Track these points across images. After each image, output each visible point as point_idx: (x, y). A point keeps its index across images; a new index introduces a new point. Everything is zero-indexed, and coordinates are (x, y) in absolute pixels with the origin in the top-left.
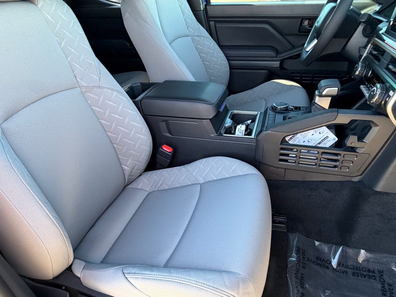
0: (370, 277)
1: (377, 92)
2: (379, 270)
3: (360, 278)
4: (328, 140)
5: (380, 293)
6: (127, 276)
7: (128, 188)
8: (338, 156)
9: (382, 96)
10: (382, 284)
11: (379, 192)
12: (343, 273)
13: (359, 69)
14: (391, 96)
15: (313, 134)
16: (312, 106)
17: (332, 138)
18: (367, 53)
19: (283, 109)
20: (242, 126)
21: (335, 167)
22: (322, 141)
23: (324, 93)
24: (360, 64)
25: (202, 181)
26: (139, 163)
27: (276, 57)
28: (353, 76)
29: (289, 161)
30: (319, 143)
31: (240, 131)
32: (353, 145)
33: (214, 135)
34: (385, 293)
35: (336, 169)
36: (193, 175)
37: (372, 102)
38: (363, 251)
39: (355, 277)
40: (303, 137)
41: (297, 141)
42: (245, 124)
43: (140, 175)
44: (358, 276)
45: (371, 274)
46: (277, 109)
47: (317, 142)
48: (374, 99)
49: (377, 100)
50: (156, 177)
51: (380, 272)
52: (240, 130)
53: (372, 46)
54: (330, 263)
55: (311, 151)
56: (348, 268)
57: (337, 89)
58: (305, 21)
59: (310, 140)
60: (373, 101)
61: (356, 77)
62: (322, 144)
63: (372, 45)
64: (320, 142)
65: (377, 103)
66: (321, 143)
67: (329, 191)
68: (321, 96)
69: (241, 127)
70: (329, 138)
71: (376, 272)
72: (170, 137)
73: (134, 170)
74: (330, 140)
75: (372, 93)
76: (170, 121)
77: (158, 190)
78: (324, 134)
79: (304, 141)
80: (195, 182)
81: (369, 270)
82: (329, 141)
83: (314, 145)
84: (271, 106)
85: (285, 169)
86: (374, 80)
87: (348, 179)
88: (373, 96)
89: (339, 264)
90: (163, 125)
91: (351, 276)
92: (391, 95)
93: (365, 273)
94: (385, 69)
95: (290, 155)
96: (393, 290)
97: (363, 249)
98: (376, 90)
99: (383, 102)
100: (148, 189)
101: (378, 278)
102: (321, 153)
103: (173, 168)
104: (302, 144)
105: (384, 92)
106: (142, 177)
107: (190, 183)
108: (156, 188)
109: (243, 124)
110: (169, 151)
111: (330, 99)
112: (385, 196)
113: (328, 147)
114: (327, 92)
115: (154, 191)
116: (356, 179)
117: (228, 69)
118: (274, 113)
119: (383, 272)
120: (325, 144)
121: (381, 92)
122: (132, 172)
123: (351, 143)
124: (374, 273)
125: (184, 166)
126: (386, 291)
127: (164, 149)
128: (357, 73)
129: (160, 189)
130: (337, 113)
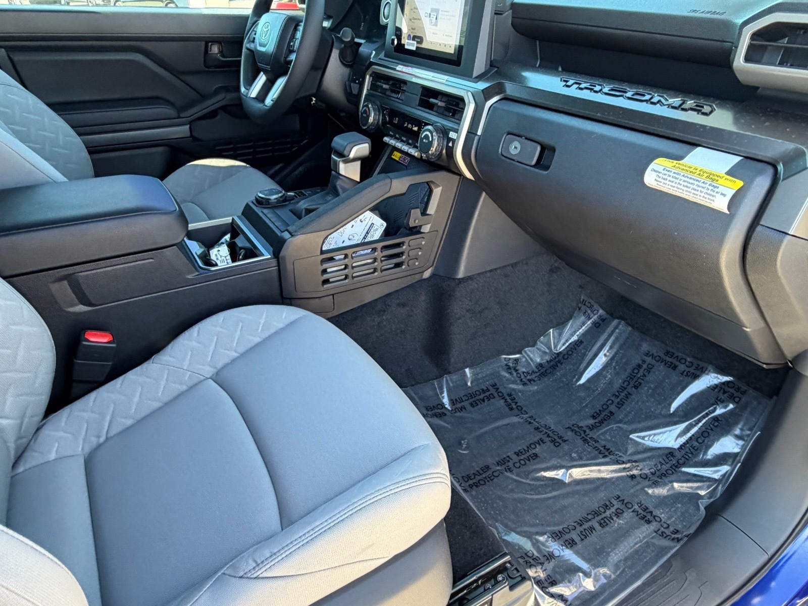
0: (489, 398)
1: (434, 138)
2: (491, 384)
3: (479, 406)
4: (375, 228)
5: (507, 409)
6: (255, 575)
7: (19, 473)
8: (401, 247)
9: (442, 142)
10: (503, 398)
11: (463, 279)
12: (462, 411)
13: (373, 115)
14: (455, 138)
15: (353, 226)
16: (336, 182)
17: (380, 225)
18: (368, 90)
19: (281, 199)
20: (219, 249)
21: (398, 265)
22: (367, 233)
23: (352, 155)
24: (370, 106)
25: (209, 371)
26: (33, 399)
27: (179, 117)
28: (364, 126)
29: (331, 280)
30: (364, 238)
31: (220, 258)
32: (417, 223)
33: (194, 275)
34: (511, 407)
35: (403, 267)
36: (185, 368)
37: (430, 152)
38: (467, 370)
39: (476, 408)
40: (340, 234)
41: (333, 243)
42: (223, 243)
43: (38, 429)
44: (478, 405)
45: (487, 394)
46: (270, 201)
47: (362, 237)
48: (433, 148)
49: (437, 149)
50: (86, 415)
51: (494, 386)
52: (221, 255)
53: (371, 78)
54: (442, 406)
55: (357, 252)
56: (463, 401)
57: (366, 145)
58: (211, 45)
59: (351, 237)
60: (432, 150)
61: (371, 127)
62: (369, 238)
63: (370, 76)
64: (365, 235)
65: (438, 153)
66: (367, 236)
67: (404, 305)
68: (348, 161)
69: (219, 251)
70: (374, 225)
71: (490, 388)
72: (89, 311)
73: (26, 420)
74: (377, 227)
75: (424, 140)
76: (80, 274)
77: (107, 439)
78: (367, 220)
79: (344, 241)
80: (195, 381)
81: (483, 390)
82: (377, 230)
83: (359, 242)
84: (253, 198)
85: (333, 295)
86: (406, 125)
87: (417, 277)
88: (430, 144)
89: (452, 402)
90: (62, 290)
91: (472, 409)
92: (453, 137)
93: (481, 397)
94: (419, 105)
95: (329, 270)
96: (515, 399)
97: (466, 368)
98: (430, 135)
99: (444, 151)
100: (80, 449)
101: (496, 395)
102: (380, 249)
103: (123, 376)
104: (341, 245)
105: (441, 135)
106: (46, 432)
107: (184, 388)
108: (99, 437)
109: (220, 245)
110: (105, 340)
111: (358, 163)
112: (470, 282)
113: (378, 238)
114: (356, 152)
115: (99, 446)
116: (427, 274)
117: (85, 153)
118: (271, 210)
119: (496, 385)
120: (373, 236)
121: (439, 137)
122: (21, 428)
123: (415, 221)
124: (489, 391)
125: (151, 361)
126: (511, 405)
127: (92, 339)
128: (371, 120)
129: (112, 433)
130: (389, 180)
